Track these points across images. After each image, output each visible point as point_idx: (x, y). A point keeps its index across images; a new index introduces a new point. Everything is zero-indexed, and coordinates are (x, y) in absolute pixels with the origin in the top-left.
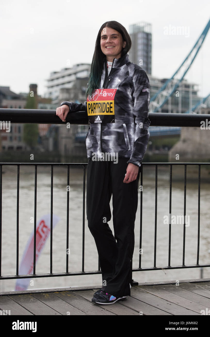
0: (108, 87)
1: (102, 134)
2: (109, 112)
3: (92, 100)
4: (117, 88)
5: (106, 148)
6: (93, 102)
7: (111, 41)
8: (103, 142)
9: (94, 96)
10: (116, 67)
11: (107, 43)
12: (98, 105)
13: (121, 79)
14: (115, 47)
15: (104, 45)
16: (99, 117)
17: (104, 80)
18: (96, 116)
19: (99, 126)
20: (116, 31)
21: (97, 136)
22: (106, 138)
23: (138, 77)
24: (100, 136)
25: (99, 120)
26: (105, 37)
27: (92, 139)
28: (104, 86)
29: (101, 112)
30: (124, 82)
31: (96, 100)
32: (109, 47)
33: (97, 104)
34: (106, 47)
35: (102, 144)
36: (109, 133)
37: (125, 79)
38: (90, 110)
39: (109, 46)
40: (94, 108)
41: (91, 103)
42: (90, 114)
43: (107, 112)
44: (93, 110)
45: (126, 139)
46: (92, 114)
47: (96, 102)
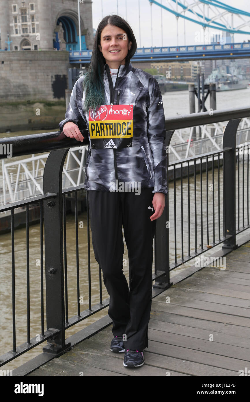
0: (120, 103)
1: (117, 161)
2: (126, 135)
3: (97, 119)
4: (134, 104)
5: (123, 179)
6: (99, 122)
7: (117, 44)
8: (119, 172)
9: (100, 115)
10: (122, 76)
11: (112, 46)
12: (108, 126)
13: (134, 92)
14: (120, 50)
15: (107, 49)
16: (111, 140)
17: (109, 93)
18: (108, 140)
19: (111, 152)
21: (108, 164)
22: (123, 166)
23: (153, 88)
24: (114, 164)
25: (113, 145)
26: (109, 39)
27: (97, 168)
28: (112, 101)
29: (115, 135)
30: (140, 96)
31: (105, 120)
32: (114, 51)
33: (107, 124)
34: (110, 51)
35: (118, 174)
36: (127, 161)
37: (141, 91)
38: (94, 132)
40: (102, 130)
41: (95, 122)
42: (94, 137)
43: (124, 135)
44: (99, 132)
45: (147, 166)
46: (98, 137)
47: (104, 121)
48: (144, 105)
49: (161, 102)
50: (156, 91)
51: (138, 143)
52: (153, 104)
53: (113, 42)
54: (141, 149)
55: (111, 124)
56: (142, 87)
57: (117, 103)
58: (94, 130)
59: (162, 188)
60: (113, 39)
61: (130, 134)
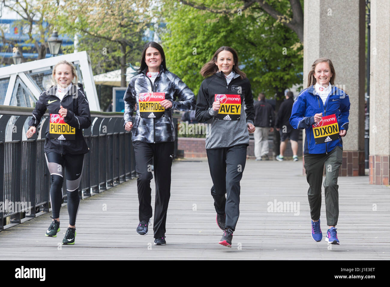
1: (155, 125)
2: (161, 110)
4: (166, 92)
5: (158, 136)
6: (145, 103)
7: (154, 58)
8: (156, 131)
9: (145, 98)
11: (151, 59)
13: (165, 85)
14: (157, 61)
15: (149, 60)
16: (152, 113)
19: (152, 121)
20: (157, 50)
21: (150, 126)
22: (159, 128)
24: (153, 127)
25: (153, 116)
26: (150, 55)
28: (152, 91)
29: (154, 110)
30: (169, 87)
33: (150, 104)
34: (150, 62)
35: (156, 133)
36: (161, 125)
39: (153, 61)
40: (147, 107)
41: (143, 102)
42: (142, 111)
43: (159, 110)
44: (145, 108)
45: (172, 129)
46: (145, 111)
47: (148, 102)
51: (167, 115)
53: (152, 56)
54: (168, 119)
55: (152, 103)
56: (169, 82)
57: (156, 92)
58: (142, 107)
60: (152, 55)
61: (163, 109)
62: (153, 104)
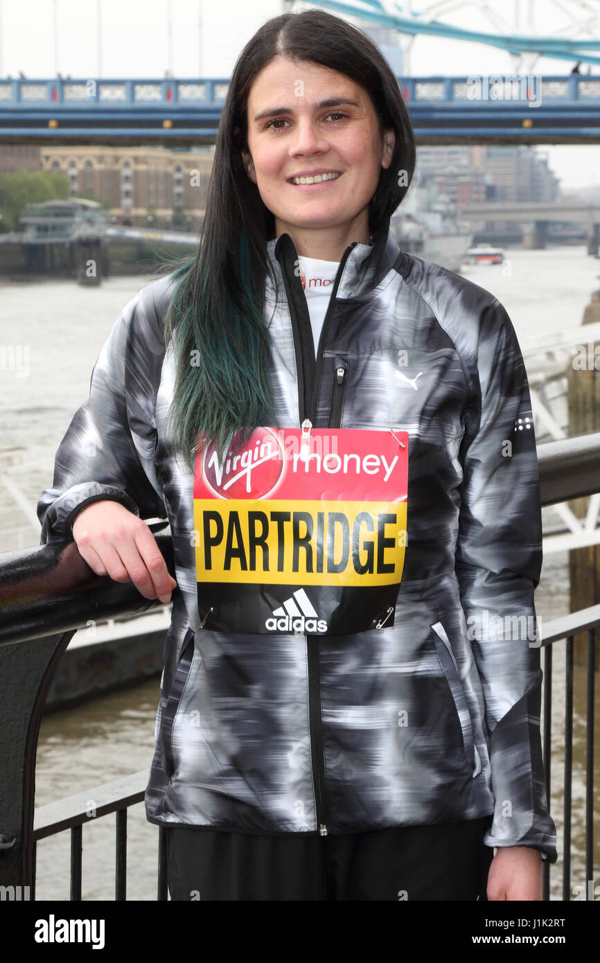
0: (346, 419)
1: (324, 695)
2: (371, 572)
3: (237, 492)
4: (413, 429)
5: (348, 778)
6: (244, 507)
7: (321, 145)
8: (329, 743)
9: (248, 471)
10: (356, 292)
11: (298, 156)
12: (288, 526)
13: (410, 370)
14: (340, 173)
15: (278, 169)
16: (301, 595)
17: (294, 369)
18: (283, 593)
19: (297, 653)
20: (340, 78)
21: (281, 705)
22: (351, 717)
24: (305, 707)
26: (280, 120)
27: (225, 722)
28: (306, 411)
29: (320, 570)
30: (441, 392)
32: (309, 180)
33: (280, 517)
34: (291, 181)
35: (327, 753)
36: (371, 693)
38: (219, 552)
39: (313, 174)
40: (254, 541)
41: (224, 506)
42: (217, 575)
43: (361, 570)
44: (240, 553)
45: (463, 716)
46: (237, 575)
47: (266, 504)
48: (455, 430)
49: (527, 420)
50: (508, 371)
51: (423, 608)
52: (491, 428)
53: (301, 138)
54: (433, 634)
55: (299, 516)
56: (447, 351)
57: (333, 421)
58: (217, 541)
59: (538, 827)
60: (304, 123)
61: (390, 569)
62: (305, 516)
